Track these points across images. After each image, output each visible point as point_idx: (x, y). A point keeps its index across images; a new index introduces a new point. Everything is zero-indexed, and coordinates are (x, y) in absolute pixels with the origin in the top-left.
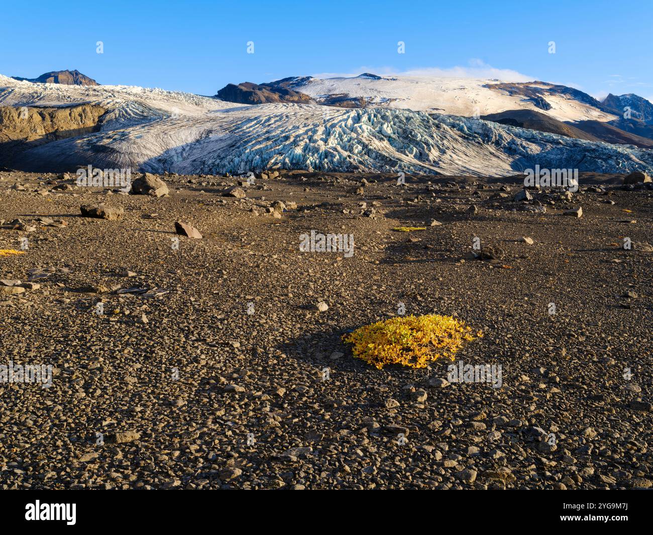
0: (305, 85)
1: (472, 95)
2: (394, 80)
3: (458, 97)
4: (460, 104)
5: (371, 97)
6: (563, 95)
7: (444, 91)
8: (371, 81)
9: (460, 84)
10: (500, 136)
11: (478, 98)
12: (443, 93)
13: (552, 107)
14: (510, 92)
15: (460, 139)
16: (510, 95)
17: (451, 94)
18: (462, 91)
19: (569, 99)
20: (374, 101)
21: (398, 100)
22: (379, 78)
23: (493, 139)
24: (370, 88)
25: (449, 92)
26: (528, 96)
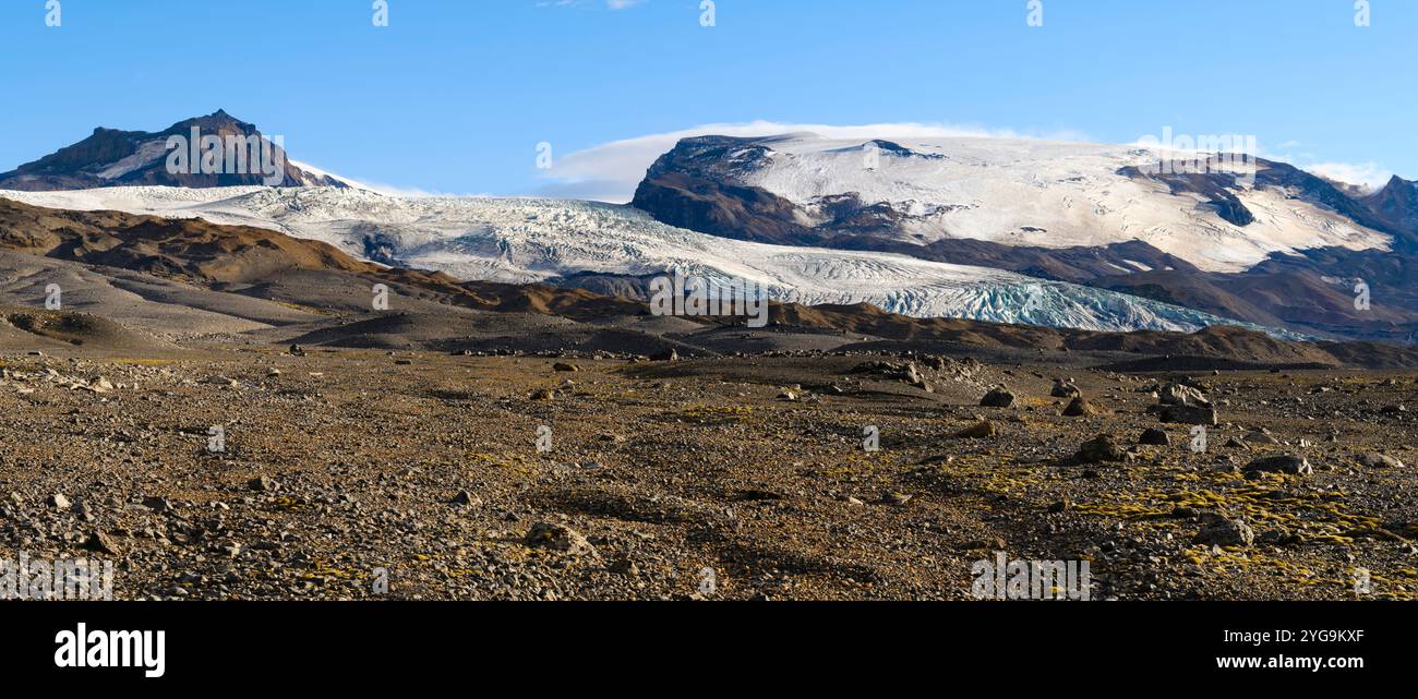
0: (760, 168)
1: (1094, 195)
2: (937, 157)
3: (1068, 200)
4: (1073, 216)
5: (904, 203)
6: (1281, 188)
7: (1041, 185)
8: (893, 162)
9: (1072, 165)
10: (1139, 315)
11: (1107, 202)
12: (1040, 190)
13: (1253, 220)
14: (1172, 184)
15: (1094, 320)
16: (1172, 193)
17: (1055, 191)
18: (1076, 185)
19: (1293, 198)
20: (911, 213)
21: (956, 209)
22: (907, 153)
23: (1131, 320)
24: (896, 179)
25: (1051, 186)
26: (1209, 196)
